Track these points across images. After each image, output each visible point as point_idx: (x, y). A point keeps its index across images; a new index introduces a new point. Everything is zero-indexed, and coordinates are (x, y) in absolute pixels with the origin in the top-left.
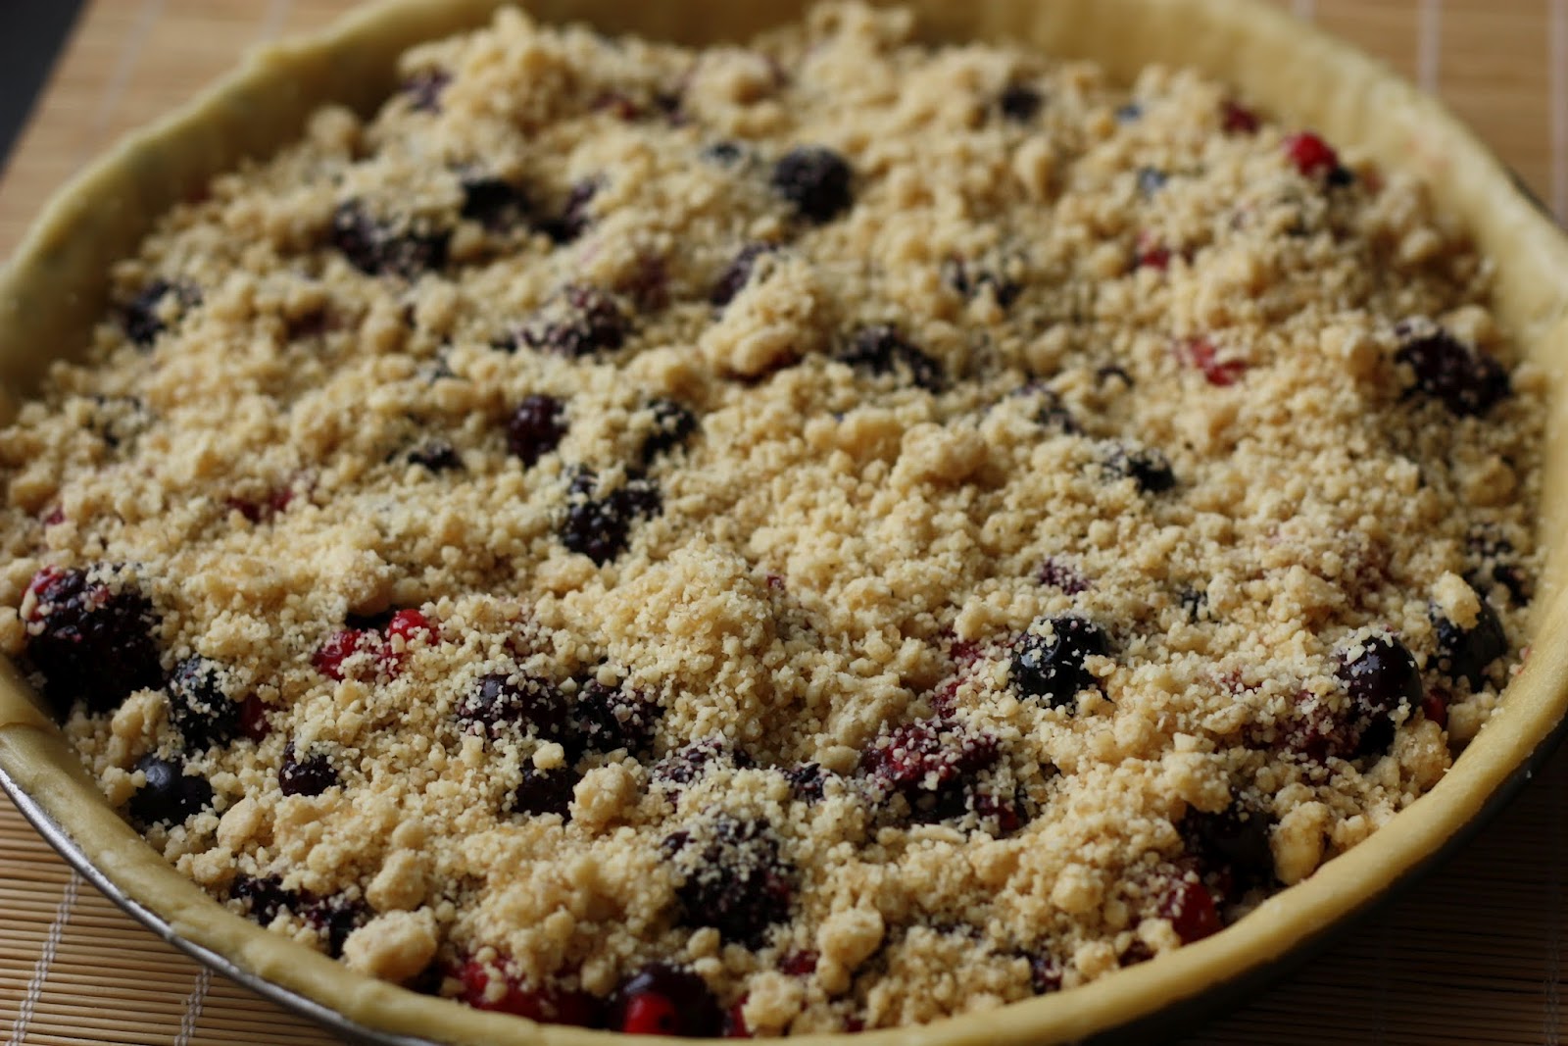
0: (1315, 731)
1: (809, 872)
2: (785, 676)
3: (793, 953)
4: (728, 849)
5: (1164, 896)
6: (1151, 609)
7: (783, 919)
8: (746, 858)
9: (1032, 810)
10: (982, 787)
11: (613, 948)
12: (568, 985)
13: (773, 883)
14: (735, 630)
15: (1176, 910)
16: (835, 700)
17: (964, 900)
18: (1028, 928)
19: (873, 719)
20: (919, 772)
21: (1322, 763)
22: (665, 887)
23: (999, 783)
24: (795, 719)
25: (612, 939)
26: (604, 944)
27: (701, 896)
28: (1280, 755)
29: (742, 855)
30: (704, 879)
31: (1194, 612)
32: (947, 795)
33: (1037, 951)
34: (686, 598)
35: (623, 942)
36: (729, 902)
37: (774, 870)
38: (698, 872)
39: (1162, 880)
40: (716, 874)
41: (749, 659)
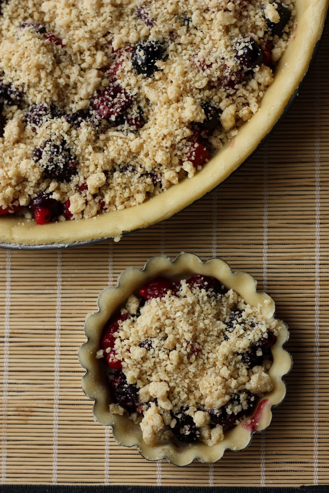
0: (230, 79)
1: (81, 158)
2: (62, 81)
3: (80, 185)
4: (55, 158)
5: (189, 154)
6: (174, 29)
7: (76, 173)
8: (61, 160)
9: (145, 118)
10: (129, 116)
11: (27, 192)
12: (16, 204)
13: (71, 166)
14: (43, 68)
15: (193, 158)
16: (79, 85)
17: (129, 160)
18: (149, 167)
19: (92, 91)
20: (109, 114)
21: (233, 88)
22: (39, 174)
23: (134, 113)
24: (67, 90)
25: (26, 190)
26: (24, 192)
27: (50, 172)
28: (220, 90)
29: (60, 160)
30: (50, 168)
31: (188, 27)
32: (119, 120)
33: (153, 172)
34: (26, 56)
35: (30, 190)
36: (59, 173)
37: (70, 161)
38: (48, 166)
39: (188, 148)
40: (53, 166)
41: (50, 77)
